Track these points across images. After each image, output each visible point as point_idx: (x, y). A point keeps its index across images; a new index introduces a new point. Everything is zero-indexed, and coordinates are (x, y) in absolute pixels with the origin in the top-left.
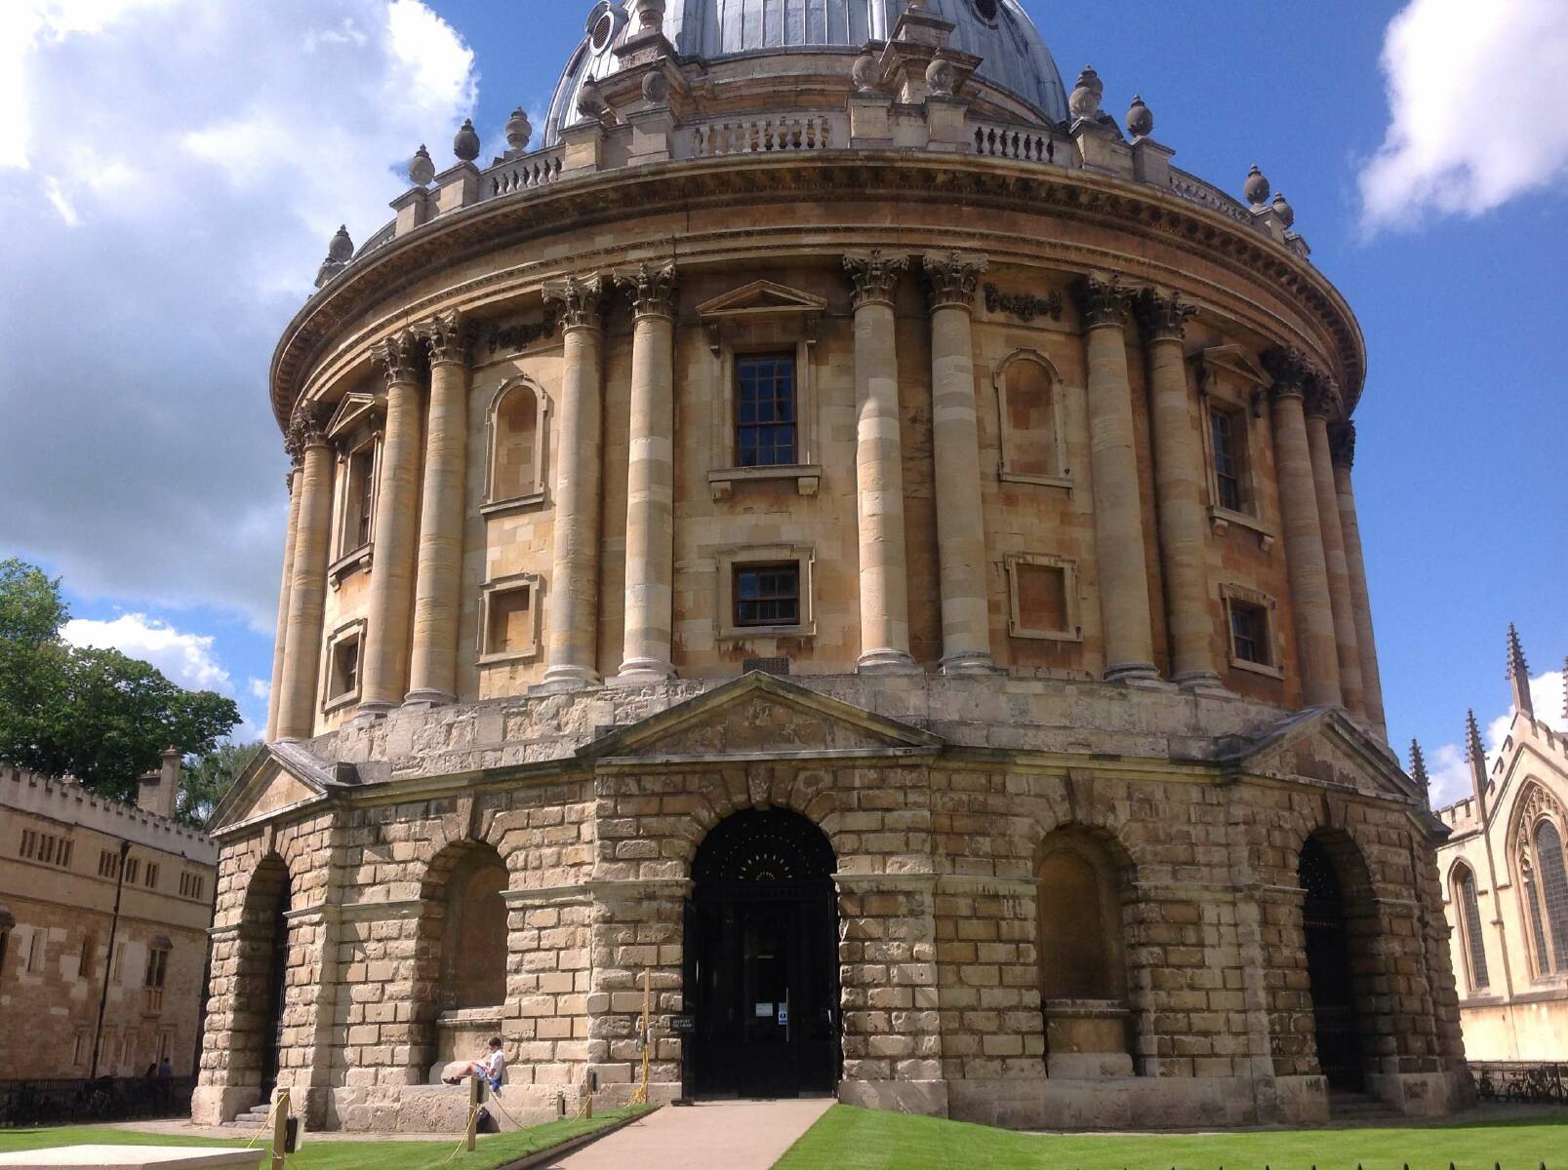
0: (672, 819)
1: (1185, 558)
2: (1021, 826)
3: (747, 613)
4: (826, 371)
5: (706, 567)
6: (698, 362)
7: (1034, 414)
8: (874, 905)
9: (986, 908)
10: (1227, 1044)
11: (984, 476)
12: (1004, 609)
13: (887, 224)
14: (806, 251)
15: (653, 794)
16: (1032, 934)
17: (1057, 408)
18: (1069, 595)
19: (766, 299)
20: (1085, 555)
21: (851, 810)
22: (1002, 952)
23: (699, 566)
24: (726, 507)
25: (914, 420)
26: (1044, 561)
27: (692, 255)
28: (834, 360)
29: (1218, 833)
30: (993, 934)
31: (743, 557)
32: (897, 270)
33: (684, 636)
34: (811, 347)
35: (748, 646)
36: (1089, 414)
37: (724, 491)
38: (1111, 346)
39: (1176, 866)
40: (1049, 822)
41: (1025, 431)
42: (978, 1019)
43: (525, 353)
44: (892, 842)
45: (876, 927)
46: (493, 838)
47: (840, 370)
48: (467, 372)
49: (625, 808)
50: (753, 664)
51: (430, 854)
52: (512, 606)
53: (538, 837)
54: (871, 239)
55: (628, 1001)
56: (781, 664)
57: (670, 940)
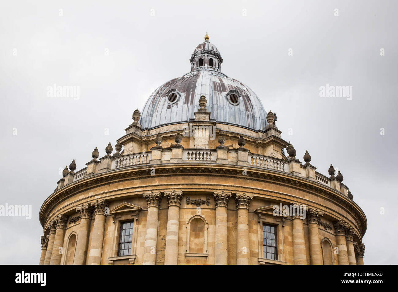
4: (140, 226)
6: (110, 226)
7: (201, 234)
11: (180, 255)
13: (157, 184)
14: (136, 193)
17: (205, 232)
19: (126, 207)
25: (162, 239)
27: (108, 197)
28: (143, 223)
32: (157, 197)
34: (137, 220)
36: (215, 233)
38: (222, 212)
41: (198, 239)
43: (76, 224)
47: (144, 226)
48: (65, 231)
54: (152, 188)
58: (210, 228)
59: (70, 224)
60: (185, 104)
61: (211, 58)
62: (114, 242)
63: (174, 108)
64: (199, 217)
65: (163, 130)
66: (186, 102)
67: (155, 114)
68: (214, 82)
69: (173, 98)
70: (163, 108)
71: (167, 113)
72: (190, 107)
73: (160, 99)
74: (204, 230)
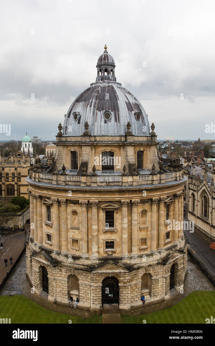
0: (100, 278)
1: (161, 234)
2: (140, 275)
3: (107, 247)
4: (118, 215)
6: (101, 213)
8: (124, 288)
9: (135, 285)
10: (160, 293)
11: (138, 228)
12: (139, 245)
13: (127, 196)
14: (116, 200)
15: (98, 275)
16: (140, 287)
17: (147, 216)
18: (147, 241)
19: (110, 206)
20: (149, 235)
21: (121, 277)
22: (137, 289)
23: (101, 241)
24: (105, 234)
25: (129, 221)
26: (144, 238)
28: (119, 213)
29: (162, 270)
30: (136, 288)
31: (107, 241)
32: (128, 202)
33: (99, 251)
34: (116, 212)
35: (108, 252)
36: (151, 216)
37: (104, 232)
38: (155, 207)
39: (156, 275)
40: (143, 273)
42: (134, 297)
43: (75, 206)
44: (126, 281)
45: (124, 290)
46: (76, 275)
47: (120, 215)
48: (67, 206)
49: (94, 277)
50: (108, 255)
51: (68, 275)
52: (75, 241)
53: (83, 277)
54: (125, 198)
55: (95, 298)
56: (112, 255)
57: (100, 291)
58: (149, 214)
59: (70, 204)
60: (115, 122)
61: (112, 68)
62: (104, 221)
63: (109, 124)
64: (145, 209)
65: (104, 138)
66: (116, 120)
67: (96, 124)
68: (126, 102)
69: (107, 116)
70: (101, 121)
71: (104, 126)
72: (118, 124)
73: (97, 112)
74: (146, 214)
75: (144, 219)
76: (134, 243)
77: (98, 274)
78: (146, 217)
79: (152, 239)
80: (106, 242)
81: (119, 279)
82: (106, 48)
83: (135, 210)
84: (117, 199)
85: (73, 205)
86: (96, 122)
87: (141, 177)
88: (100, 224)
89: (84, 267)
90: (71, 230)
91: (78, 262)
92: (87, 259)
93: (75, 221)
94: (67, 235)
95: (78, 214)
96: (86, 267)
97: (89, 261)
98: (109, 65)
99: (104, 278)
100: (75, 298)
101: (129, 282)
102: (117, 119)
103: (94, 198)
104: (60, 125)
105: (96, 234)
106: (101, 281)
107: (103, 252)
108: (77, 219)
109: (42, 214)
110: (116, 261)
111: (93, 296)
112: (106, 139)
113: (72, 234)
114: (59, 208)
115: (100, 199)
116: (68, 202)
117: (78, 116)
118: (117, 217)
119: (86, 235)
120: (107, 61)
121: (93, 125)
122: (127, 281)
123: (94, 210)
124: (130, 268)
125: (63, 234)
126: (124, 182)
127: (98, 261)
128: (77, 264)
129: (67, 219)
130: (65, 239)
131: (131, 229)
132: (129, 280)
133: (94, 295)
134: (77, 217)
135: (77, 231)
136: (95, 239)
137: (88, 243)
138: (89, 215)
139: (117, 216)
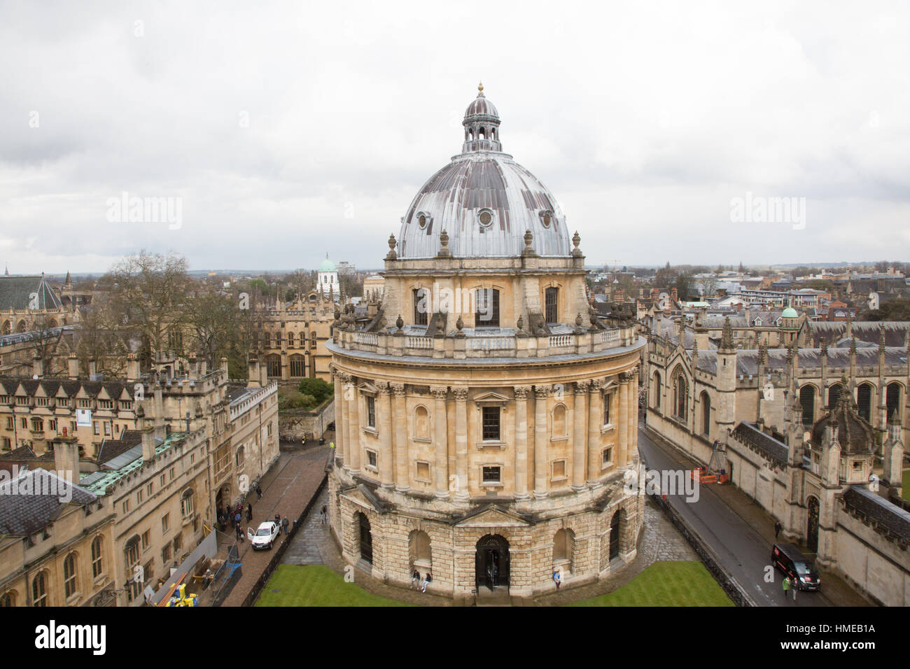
0: (472, 538)
1: (594, 453)
2: (551, 532)
3: (486, 478)
4: (508, 415)
5: (477, 467)
6: (473, 412)
7: (560, 417)
8: (518, 556)
9: (542, 552)
10: (591, 566)
11: (547, 440)
12: (550, 474)
13: (526, 378)
14: (504, 386)
15: (467, 532)
16: (552, 554)
17: (566, 417)
18: (565, 467)
19: (492, 396)
20: (570, 455)
21: (514, 536)
22: (545, 559)
23: (474, 467)
24: (482, 452)
25: (530, 427)
26: (561, 460)
27: (472, 385)
28: (510, 412)
29: (594, 523)
30: (543, 556)
31: (485, 466)
32: (528, 390)
33: (471, 485)
34: (504, 409)
35: (487, 488)
36: (574, 417)
37: (481, 448)
38: (581, 400)
39: (583, 532)
40: (557, 529)
42: (539, 574)
43: (423, 397)
44: (523, 543)
45: (519, 560)
46: (426, 531)
47: (512, 415)
48: (406, 397)
49: (461, 535)
50: (488, 493)
51: (410, 530)
52: (423, 466)
53: (438, 534)
54: (522, 382)
55: (463, 574)
56: (495, 493)
57: (472, 562)
58: (569, 413)
59: (412, 393)
60: (501, 229)
61: (493, 127)
62: (480, 428)
63: (489, 234)
64: (561, 404)
65: (480, 263)
66: (502, 227)
67: (463, 235)
68: (522, 191)
69: (485, 218)
70: (473, 229)
71: (480, 238)
72: (507, 235)
73: (464, 211)
74: (564, 414)
75: (560, 422)
76: (539, 471)
77: (468, 530)
78: (564, 419)
79: (575, 461)
80: (484, 468)
81: (509, 539)
82: (481, 89)
83: (541, 404)
84: (505, 384)
85: (418, 395)
86: (463, 230)
87: (554, 339)
88: (472, 433)
89: (441, 516)
90: (414, 444)
91: (428, 506)
92: (447, 500)
93: (423, 426)
94: (407, 454)
95: (428, 413)
96: (446, 516)
97: (450, 505)
98: (487, 121)
99: (480, 537)
100: (423, 574)
101: (528, 545)
102: (505, 224)
103: (460, 382)
104: (392, 237)
105: (464, 452)
106: (475, 543)
107: (479, 487)
108: (426, 424)
109: (357, 413)
110: (504, 505)
111: (458, 572)
112: (483, 264)
113: (417, 452)
114: (391, 401)
115: (471, 383)
116: (409, 389)
117: (428, 220)
118: (507, 419)
119: (445, 454)
120: (483, 113)
121: (457, 236)
122: (526, 544)
123: (461, 405)
124: (531, 519)
125: (400, 451)
126: (519, 350)
127: (468, 504)
128: (427, 510)
129: (407, 422)
130: (403, 462)
131: (535, 443)
132: (528, 542)
133: (461, 569)
134: (425, 419)
135: (426, 447)
136: (463, 462)
137: (448, 470)
138: (451, 414)
139: (505, 418)
